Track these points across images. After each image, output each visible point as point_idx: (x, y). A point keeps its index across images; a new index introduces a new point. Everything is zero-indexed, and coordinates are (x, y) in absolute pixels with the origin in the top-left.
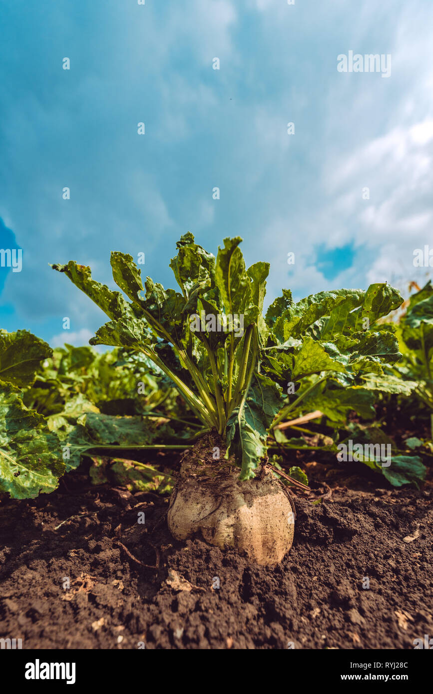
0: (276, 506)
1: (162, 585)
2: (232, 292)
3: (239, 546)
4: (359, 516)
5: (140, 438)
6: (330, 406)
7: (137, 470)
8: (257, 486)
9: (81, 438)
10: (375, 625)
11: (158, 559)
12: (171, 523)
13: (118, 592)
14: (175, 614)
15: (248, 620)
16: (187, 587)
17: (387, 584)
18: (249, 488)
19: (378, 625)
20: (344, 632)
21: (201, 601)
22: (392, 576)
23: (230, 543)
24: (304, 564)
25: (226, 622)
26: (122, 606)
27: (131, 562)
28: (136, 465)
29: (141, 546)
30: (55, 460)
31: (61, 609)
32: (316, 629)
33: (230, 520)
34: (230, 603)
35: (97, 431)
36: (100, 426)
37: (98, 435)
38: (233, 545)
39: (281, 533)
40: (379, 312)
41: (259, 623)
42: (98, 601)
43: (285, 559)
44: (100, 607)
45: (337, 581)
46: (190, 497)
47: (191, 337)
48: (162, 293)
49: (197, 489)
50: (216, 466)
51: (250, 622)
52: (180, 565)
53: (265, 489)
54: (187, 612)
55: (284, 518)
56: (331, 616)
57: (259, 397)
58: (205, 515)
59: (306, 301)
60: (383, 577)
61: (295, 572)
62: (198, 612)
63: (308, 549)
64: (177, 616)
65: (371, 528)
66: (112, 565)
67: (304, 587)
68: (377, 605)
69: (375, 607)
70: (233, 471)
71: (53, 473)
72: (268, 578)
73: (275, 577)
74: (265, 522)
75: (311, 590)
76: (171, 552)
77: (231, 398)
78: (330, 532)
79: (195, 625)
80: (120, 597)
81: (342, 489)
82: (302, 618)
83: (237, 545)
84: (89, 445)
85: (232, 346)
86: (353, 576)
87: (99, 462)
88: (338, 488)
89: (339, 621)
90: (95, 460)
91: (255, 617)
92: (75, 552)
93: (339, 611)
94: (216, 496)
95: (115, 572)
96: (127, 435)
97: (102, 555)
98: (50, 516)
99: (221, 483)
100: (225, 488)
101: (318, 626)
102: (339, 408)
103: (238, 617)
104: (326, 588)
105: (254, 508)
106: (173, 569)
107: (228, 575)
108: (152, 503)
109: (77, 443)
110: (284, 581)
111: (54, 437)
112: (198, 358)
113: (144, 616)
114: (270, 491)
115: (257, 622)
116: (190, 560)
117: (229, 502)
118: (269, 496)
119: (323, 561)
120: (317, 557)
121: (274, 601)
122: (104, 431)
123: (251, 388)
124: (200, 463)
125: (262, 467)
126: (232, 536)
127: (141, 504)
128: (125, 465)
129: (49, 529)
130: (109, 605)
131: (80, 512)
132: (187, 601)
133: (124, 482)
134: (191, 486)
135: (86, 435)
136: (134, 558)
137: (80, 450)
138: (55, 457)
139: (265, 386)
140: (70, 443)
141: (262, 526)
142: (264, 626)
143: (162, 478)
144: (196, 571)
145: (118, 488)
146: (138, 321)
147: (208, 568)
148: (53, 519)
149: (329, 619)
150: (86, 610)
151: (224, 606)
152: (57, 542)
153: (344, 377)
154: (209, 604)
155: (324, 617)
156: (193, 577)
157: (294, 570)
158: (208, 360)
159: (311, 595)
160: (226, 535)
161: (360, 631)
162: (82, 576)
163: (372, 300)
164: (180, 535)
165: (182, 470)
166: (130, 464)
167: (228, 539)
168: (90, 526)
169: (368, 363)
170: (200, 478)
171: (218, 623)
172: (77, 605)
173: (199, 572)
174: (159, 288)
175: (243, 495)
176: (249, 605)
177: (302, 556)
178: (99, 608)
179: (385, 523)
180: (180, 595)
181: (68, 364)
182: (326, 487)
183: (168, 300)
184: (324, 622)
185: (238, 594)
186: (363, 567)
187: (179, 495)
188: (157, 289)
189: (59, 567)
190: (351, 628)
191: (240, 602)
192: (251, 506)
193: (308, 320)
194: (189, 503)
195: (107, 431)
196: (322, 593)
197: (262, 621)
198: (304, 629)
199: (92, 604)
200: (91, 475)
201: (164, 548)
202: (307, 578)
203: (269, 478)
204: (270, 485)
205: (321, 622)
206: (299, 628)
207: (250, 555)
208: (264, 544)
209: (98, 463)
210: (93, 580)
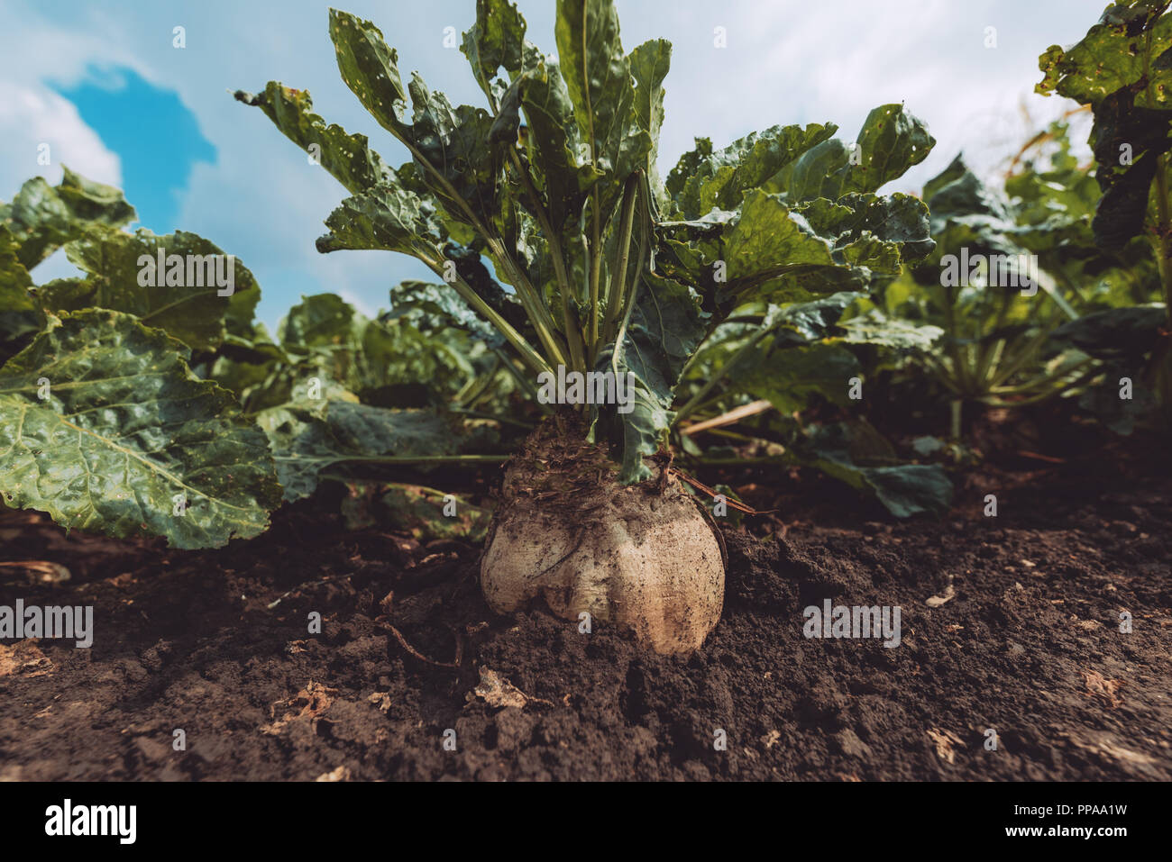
0: (690, 543)
1: (467, 698)
2: (592, 87)
3: (620, 619)
4: (844, 563)
5: (435, 445)
6: (778, 385)
7: (431, 503)
8: (652, 506)
9: (321, 444)
10: (892, 758)
11: (459, 649)
12: (485, 582)
13: (377, 716)
14: (491, 753)
15: (639, 757)
16: (516, 701)
17: (904, 681)
18: (636, 509)
19: (898, 757)
20: (829, 773)
21: (544, 725)
22: (912, 667)
23: (602, 615)
24: (744, 651)
25: (595, 764)
26: (385, 741)
27: (408, 658)
28: (428, 495)
29: (429, 630)
30: (260, 476)
31: (257, 753)
32: (775, 769)
33: (601, 571)
34: (601, 727)
35: (354, 434)
36: (359, 425)
37: (356, 441)
38: (607, 619)
39: (700, 592)
40: (886, 169)
41: (661, 763)
42: (336, 735)
43: (707, 642)
44: (340, 744)
45: (809, 679)
46: (521, 532)
47: (512, 210)
48: (447, 114)
49: (534, 516)
50: (572, 471)
51: (644, 762)
52: (505, 660)
53: (668, 511)
54: (515, 747)
55: (705, 565)
56: (801, 744)
57: (653, 323)
58: (551, 565)
59: (744, 145)
60: (896, 668)
61: (728, 666)
62: (538, 747)
63: (752, 623)
64: (495, 756)
65: (868, 583)
66: (369, 666)
67: (747, 692)
68: (891, 719)
69: (887, 724)
70: (604, 478)
71: (260, 503)
72: (677, 677)
73: (690, 675)
74: (669, 573)
75: (761, 697)
76: (485, 636)
77: (596, 337)
78: (793, 589)
79: (530, 772)
80: (380, 725)
81: (804, 524)
82: (746, 750)
83: (614, 618)
84: (335, 456)
85: (597, 221)
86: (839, 668)
87: (358, 490)
88: (796, 523)
89: (819, 753)
90: (351, 488)
91: (652, 750)
92: (300, 645)
93: (816, 733)
94: (572, 528)
95: (376, 678)
96: (411, 440)
97: (350, 648)
98: (258, 585)
99: (582, 503)
100: (588, 512)
101: (778, 765)
102: (794, 390)
103: (618, 754)
104: (790, 692)
105: (646, 547)
106: (490, 668)
107: (598, 675)
108: (455, 555)
109: (312, 452)
110: (708, 682)
111: (258, 434)
112: (530, 257)
113: (425, 758)
114: (677, 515)
115: (658, 761)
116: (524, 650)
117: (596, 538)
118: (676, 524)
119: (782, 643)
120: (769, 636)
121: (690, 720)
122: (365, 433)
123: (637, 308)
124: (539, 466)
125: (662, 471)
126: (604, 601)
127: (433, 556)
128: (409, 493)
129: (256, 608)
130: (358, 740)
131: (320, 577)
132: (515, 727)
133: (406, 523)
134: (522, 510)
135: (328, 438)
136: (412, 651)
137: (316, 465)
138: (261, 470)
139: (665, 299)
140: (298, 452)
141: (663, 579)
142: (672, 768)
143: (476, 514)
144: (534, 671)
145: (394, 534)
146: (407, 194)
147: (558, 664)
148: (265, 589)
149: (799, 750)
150: (311, 751)
151: (591, 734)
152: (266, 629)
153: (808, 323)
154: (559, 731)
155: (788, 746)
156: (529, 681)
157: (727, 661)
158: (550, 262)
159: (761, 705)
160: (592, 599)
161: (861, 771)
162: (310, 687)
163: (873, 142)
164: (504, 604)
165: (506, 484)
166: (418, 493)
167: (597, 607)
168: (335, 598)
169: (874, 247)
170: (540, 495)
171: (579, 766)
172: (291, 744)
173: (540, 670)
174: (442, 103)
175: (625, 523)
176: (641, 729)
177: (740, 635)
178: (337, 748)
179: (893, 573)
180: (502, 715)
181: (304, 325)
182: (776, 522)
183: (461, 128)
184: (789, 755)
185: (617, 709)
186: (857, 651)
187: (500, 529)
188: (436, 104)
189: (264, 672)
190: (844, 765)
191: (622, 724)
192: (641, 544)
193: (749, 177)
194: (520, 543)
195: (372, 434)
196: (781, 701)
197: (666, 758)
198: (751, 771)
199: (324, 740)
200: (344, 513)
201: (472, 629)
202: (753, 675)
203: (675, 491)
204: (677, 503)
205: (782, 756)
206: (741, 769)
207: (640, 636)
208: (668, 614)
209: (358, 492)
210: (330, 694)
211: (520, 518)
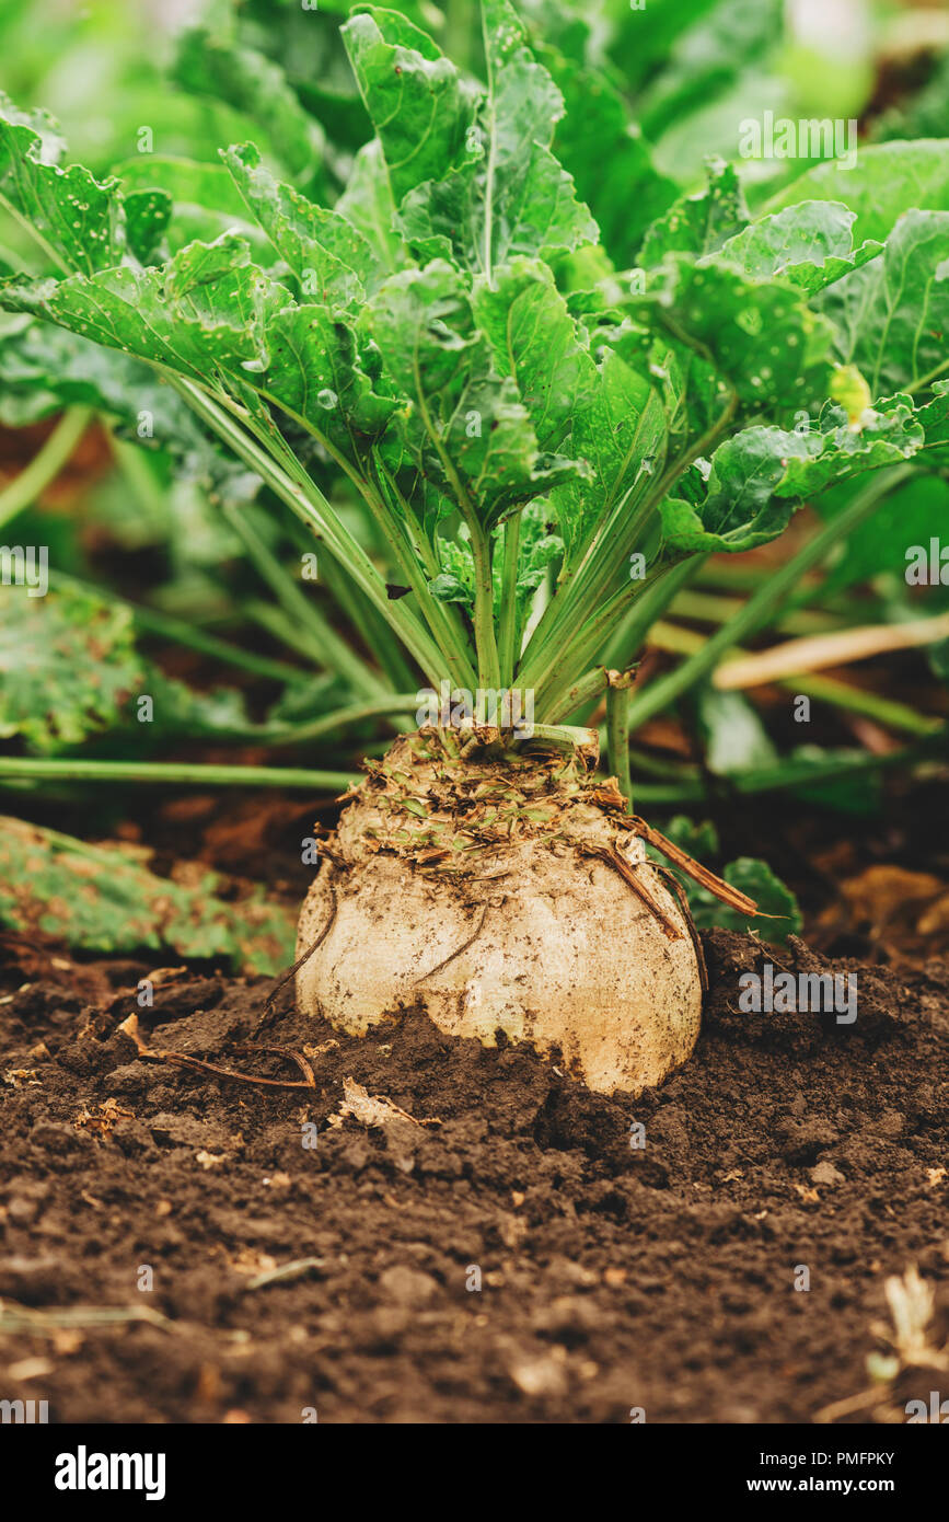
1: (330, 1120)
18: (568, 881)
33: (514, 965)
39: (658, 1006)
46: (388, 910)
49: (409, 885)
94: (469, 905)
99: (486, 867)
100: (495, 881)
117: (507, 919)
134: (388, 877)
164: (360, 1018)
170: (418, 856)
175: (550, 900)
211: (385, 889)
